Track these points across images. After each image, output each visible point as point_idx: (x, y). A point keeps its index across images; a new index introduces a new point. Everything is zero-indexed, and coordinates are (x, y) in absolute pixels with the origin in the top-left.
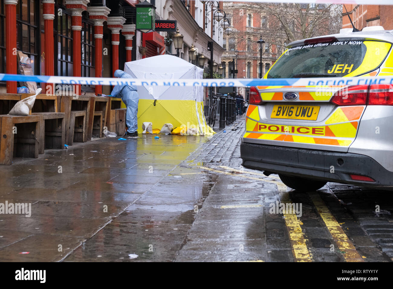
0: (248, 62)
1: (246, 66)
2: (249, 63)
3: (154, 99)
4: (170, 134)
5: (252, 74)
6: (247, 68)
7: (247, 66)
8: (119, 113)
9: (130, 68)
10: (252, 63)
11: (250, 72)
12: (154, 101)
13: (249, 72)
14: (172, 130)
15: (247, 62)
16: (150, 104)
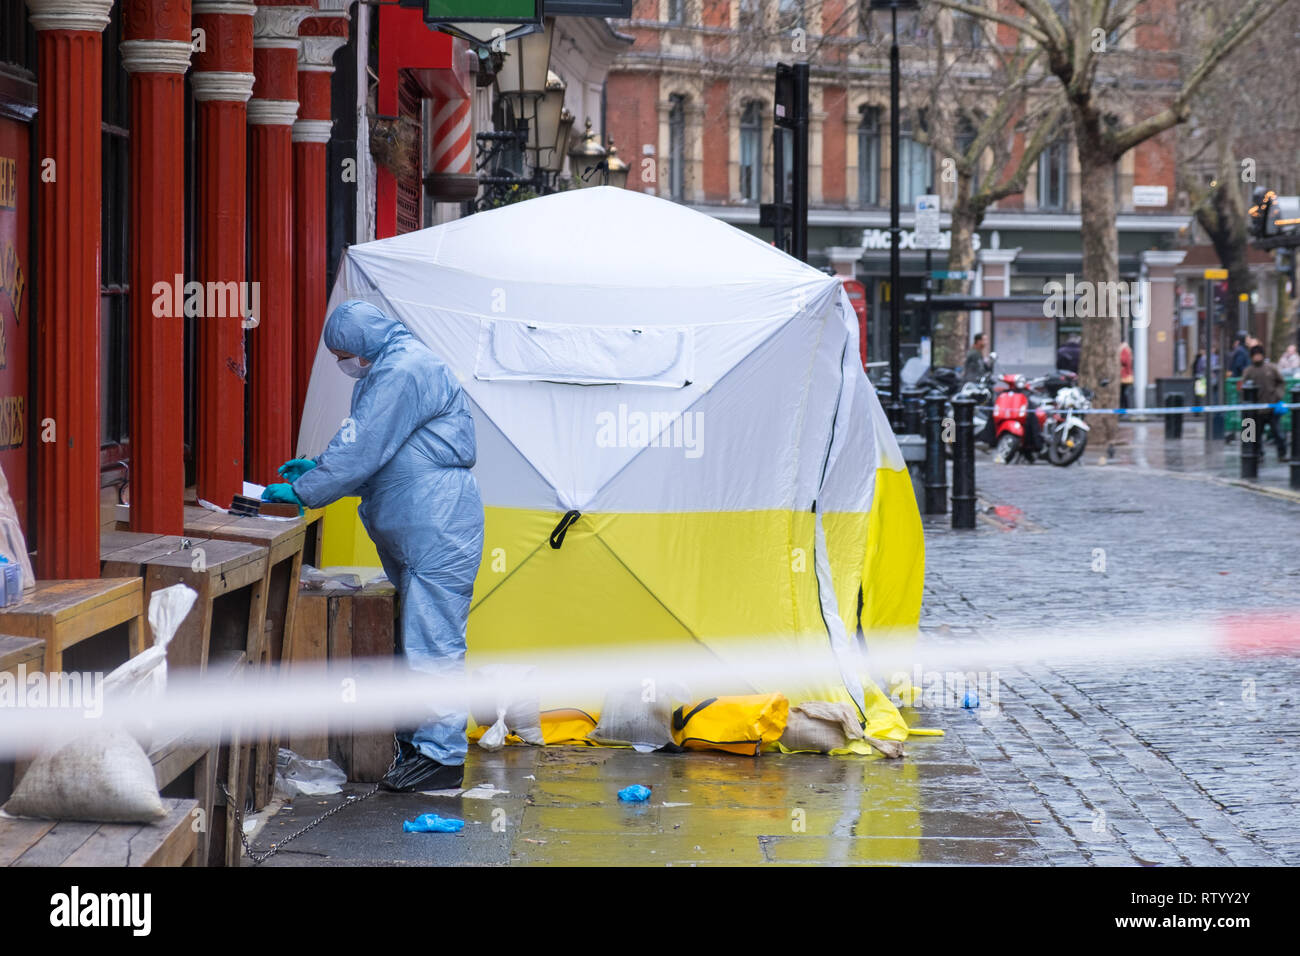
0: (674, 96)
1: (657, 124)
2: (680, 99)
3: (560, 504)
4: (669, 749)
5: (697, 175)
6: (664, 131)
7: (664, 117)
8: (354, 621)
9: (381, 287)
10: (697, 100)
11: (685, 160)
12: (557, 522)
13: (680, 160)
14: (680, 720)
15: (664, 96)
16: (534, 541)
